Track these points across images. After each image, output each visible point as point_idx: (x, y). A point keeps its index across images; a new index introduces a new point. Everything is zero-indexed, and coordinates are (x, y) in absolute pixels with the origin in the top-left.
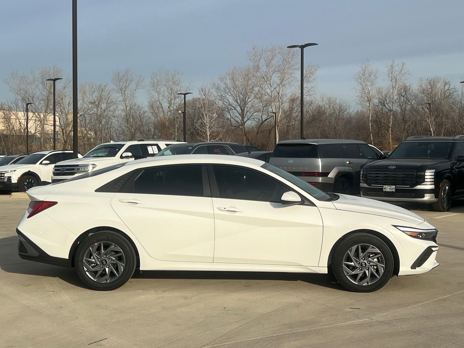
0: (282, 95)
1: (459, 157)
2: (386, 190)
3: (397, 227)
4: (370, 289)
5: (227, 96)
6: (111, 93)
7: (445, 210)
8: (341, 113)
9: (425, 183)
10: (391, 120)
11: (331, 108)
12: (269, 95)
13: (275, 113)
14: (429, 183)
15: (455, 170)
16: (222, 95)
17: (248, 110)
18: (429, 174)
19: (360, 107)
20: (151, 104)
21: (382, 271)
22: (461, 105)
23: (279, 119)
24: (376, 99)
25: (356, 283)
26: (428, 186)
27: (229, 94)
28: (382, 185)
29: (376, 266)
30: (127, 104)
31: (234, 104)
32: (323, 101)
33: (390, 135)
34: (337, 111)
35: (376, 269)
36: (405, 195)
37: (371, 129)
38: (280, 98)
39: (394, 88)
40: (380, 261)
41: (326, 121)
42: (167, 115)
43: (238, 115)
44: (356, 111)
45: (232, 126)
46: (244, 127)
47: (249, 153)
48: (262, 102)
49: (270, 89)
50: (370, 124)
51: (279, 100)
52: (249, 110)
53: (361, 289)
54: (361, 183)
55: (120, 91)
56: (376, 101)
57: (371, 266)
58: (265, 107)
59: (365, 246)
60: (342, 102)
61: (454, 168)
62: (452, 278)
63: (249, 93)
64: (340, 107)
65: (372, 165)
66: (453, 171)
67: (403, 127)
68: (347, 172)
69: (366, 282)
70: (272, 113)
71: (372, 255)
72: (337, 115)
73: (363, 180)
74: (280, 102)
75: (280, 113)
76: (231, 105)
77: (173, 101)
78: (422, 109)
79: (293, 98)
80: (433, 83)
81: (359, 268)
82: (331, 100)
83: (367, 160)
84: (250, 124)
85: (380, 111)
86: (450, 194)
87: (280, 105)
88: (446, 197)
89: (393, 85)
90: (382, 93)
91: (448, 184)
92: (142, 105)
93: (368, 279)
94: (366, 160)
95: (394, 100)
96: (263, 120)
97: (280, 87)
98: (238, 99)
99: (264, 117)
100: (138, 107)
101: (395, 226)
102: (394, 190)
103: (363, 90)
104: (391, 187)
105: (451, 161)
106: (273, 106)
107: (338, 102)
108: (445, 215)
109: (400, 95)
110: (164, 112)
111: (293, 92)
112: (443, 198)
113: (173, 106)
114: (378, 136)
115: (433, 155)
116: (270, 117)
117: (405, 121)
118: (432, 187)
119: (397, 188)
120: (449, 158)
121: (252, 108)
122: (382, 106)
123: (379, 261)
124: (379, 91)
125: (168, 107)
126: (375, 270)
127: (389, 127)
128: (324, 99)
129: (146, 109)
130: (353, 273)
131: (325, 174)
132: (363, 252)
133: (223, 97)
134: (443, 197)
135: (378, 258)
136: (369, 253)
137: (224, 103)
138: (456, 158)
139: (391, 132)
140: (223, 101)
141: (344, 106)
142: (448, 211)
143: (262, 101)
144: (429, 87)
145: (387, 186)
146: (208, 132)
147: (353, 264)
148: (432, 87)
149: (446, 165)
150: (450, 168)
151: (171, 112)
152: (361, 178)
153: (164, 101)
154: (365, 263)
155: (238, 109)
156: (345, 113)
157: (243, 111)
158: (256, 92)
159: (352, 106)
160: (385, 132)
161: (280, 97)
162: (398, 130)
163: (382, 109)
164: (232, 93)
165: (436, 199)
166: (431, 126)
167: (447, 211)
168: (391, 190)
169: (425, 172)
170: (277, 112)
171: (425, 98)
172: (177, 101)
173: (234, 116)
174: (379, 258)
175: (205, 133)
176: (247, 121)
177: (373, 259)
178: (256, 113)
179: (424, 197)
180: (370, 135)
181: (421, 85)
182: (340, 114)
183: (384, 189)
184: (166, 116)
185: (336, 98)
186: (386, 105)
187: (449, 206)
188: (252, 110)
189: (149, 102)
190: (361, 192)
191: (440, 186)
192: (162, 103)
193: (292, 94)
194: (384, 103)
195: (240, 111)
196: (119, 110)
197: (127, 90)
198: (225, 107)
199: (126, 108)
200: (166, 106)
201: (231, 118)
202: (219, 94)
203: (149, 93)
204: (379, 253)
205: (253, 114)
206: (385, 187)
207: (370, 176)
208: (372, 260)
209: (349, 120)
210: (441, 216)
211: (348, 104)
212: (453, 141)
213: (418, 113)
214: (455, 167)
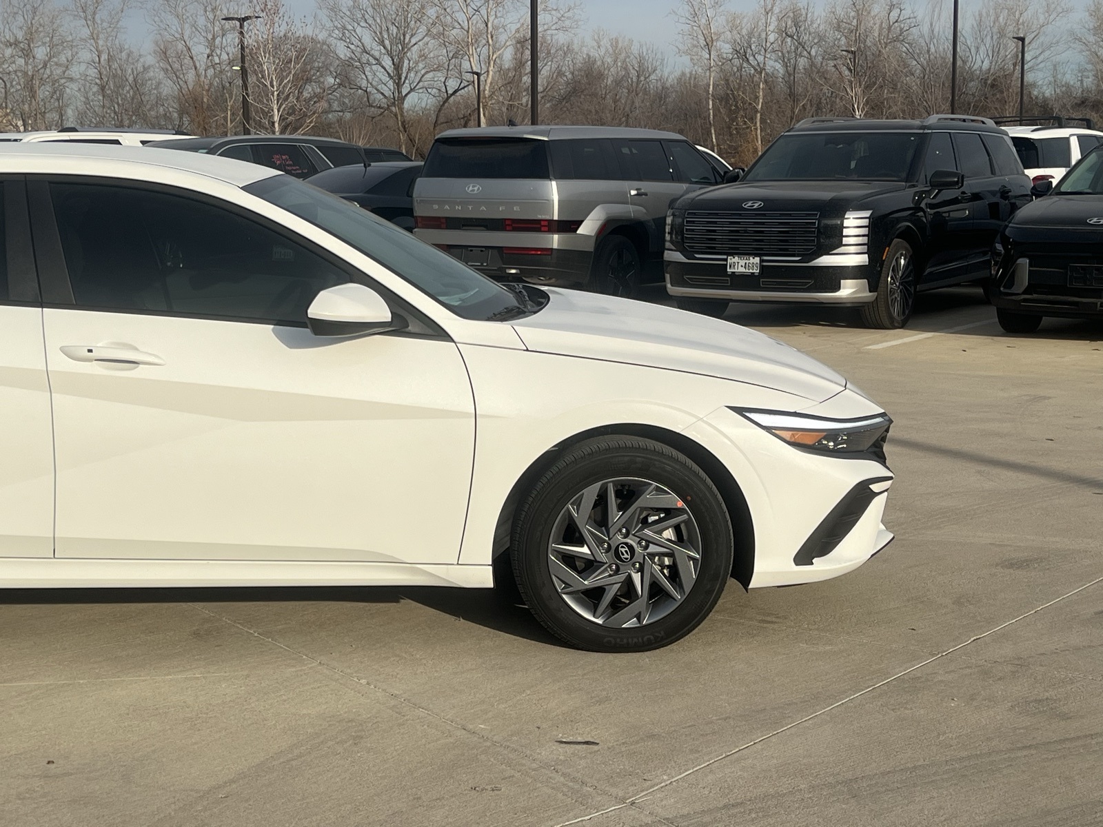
0: (495, 28)
1: (938, 174)
2: (736, 270)
3: (747, 414)
4: (649, 640)
5: (359, 30)
6: (60, 17)
7: (896, 325)
8: (642, 78)
9: (843, 248)
10: (761, 94)
11: (619, 64)
12: (462, 28)
13: (478, 74)
14: (852, 249)
15: (924, 212)
16: (344, 28)
17: (411, 65)
18: (854, 224)
19: (686, 59)
20: (162, 48)
21: (690, 573)
22: (929, 57)
23: (487, 88)
24: (728, 43)
25: (600, 621)
26: (850, 256)
27: (363, 24)
28: (725, 257)
29: (671, 555)
30: (102, 46)
31: (377, 50)
32: (599, 47)
33: (759, 131)
34: (633, 74)
35: (668, 567)
36: (786, 283)
37: (712, 117)
38: (489, 36)
39: (770, 14)
40: (685, 538)
41: (605, 97)
42: (206, 76)
43: (385, 78)
44: (677, 73)
45: (371, 106)
46: (401, 109)
47: (365, 166)
48: (445, 45)
49: (465, 11)
50: (711, 103)
51: (488, 42)
52: (415, 67)
53: (613, 641)
54: (666, 252)
55: (82, 13)
56: (726, 49)
57: (652, 556)
58: (454, 60)
59: (629, 486)
60: (645, 50)
61: (923, 205)
62: (933, 573)
63: (413, 22)
64: (640, 64)
65: (699, 198)
66: (918, 216)
67: (788, 113)
68: (630, 220)
69: (634, 615)
70: (470, 72)
71: (657, 518)
72: (632, 81)
73: (671, 241)
74: (489, 45)
75: (491, 73)
76: (368, 54)
77: (218, 40)
78: (834, 69)
79: (524, 36)
80: (861, 4)
81: (610, 566)
82: (620, 45)
83: (687, 185)
84: (418, 102)
85: (735, 74)
86: (911, 278)
87: (491, 53)
88: (899, 287)
89: (765, 5)
90: (741, 29)
91: (906, 249)
92: (139, 50)
93: (641, 604)
94: (685, 186)
95: (768, 44)
96: (450, 92)
97: (490, 6)
98: (386, 36)
99: (452, 84)
100: (129, 55)
101: (740, 411)
102: (756, 271)
103: (694, 17)
104: (747, 262)
105: (914, 186)
106: (473, 54)
107: (635, 49)
108: (897, 339)
109: (784, 33)
110: (196, 68)
111: (522, 21)
112: (890, 291)
113: (219, 53)
114: (731, 135)
115: (867, 171)
116: (466, 84)
117: (793, 96)
118: (863, 259)
119: (765, 264)
120: (910, 178)
121: (422, 61)
122: (741, 61)
123: (680, 539)
124: (734, 25)
125: (206, 56)
126: (665, 571)
127: (757, 111)
128: (602, 43)
129: (150, 60)
130: (586, 583)
131: (568, 226)
132: (622, 507)
133: (346, 32)
134: (891, 288)
135: (677, 529)
136: (643, 509)
137: (350, 46)
138: (928, 179)
139: (761, 123)
140: (348, 40)
141: (651, 60)
142: (903, 325)
143: (447, 44)
144: (853, 14)
145: (736, 259)
146: (276, 111)
147: (585, 550)
148: (858, 15)
149: (901, 196)
150: (912, 205)
151: (214, 69)
152: (668, 237)
153: (195, 39)
154: (631, 548)
155: (387, 62)
156: (653, 77)
157: (398, 67)
158: (431, 21)
159: (668, 59)
160: (745, 123)
161: (489, 32)
162: (777, 121)
163: (740, 68)
164: (370, 21)
165: (872, 294)
166: (856, 106)
167: (900, 326)
168: (747, 271)
169: (843, 218)
170: (483, 72)
171: (843, 41)
172: (229, 40)
173: (378, 80)
174: (683, 527)
175: (268, 114)
176: (409, 93)
177: (660, 532)
178: (431, 73)
179: (837, 288)
180: (711, 131)
181: (833, 10)
182: (641, 81)
183: (730, 266)
184: (202, 78)
185: (631, 41)
186: (751, 58)
187: (907, 312)
188: (421, 65)
189: (156, 43)
190: (668, 276)
191: (884, 258)
192: (190, 44)
193: (519, 25)
194: (746, 54)
195: (390, 69)
196: (80, 63)
197: (100, 10)
198: (353, 56)
199: (97, 59)
200: (202, 53)
201: (369, 85)
202: (336, 23)
203: (156, 19)
204: (680, 511)
205: (423, 76)
206: (733, 260)
207: (693, 230)
208: (656, 536)
209: (661, 95)
210: (887, 341)
211: (659, 56)
212: (921, 131)
213: (825, 78)
214: (926, 204)
